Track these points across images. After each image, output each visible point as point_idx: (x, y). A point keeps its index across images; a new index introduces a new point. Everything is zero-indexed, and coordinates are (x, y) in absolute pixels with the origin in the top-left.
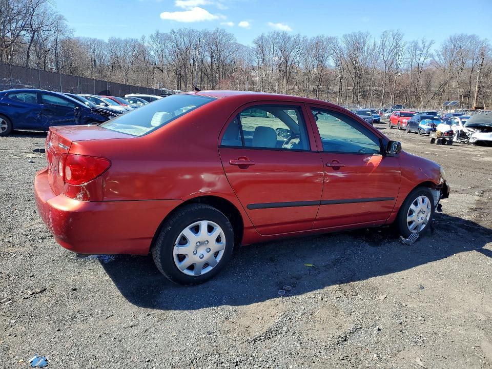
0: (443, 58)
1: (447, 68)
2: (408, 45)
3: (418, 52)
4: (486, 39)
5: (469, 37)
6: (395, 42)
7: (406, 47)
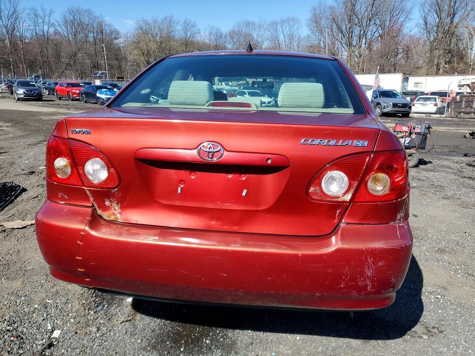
0: (64, 28)
1: (71, 39)
2: (27, 11)
3: (40, 21)
4: (101, 15)
5: (86, 11)
6: (12, 6)
7: (25, 13)
